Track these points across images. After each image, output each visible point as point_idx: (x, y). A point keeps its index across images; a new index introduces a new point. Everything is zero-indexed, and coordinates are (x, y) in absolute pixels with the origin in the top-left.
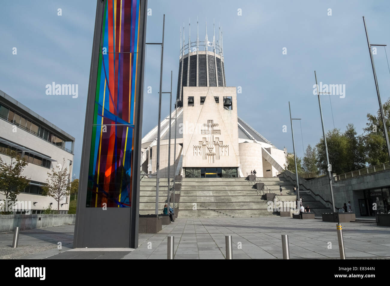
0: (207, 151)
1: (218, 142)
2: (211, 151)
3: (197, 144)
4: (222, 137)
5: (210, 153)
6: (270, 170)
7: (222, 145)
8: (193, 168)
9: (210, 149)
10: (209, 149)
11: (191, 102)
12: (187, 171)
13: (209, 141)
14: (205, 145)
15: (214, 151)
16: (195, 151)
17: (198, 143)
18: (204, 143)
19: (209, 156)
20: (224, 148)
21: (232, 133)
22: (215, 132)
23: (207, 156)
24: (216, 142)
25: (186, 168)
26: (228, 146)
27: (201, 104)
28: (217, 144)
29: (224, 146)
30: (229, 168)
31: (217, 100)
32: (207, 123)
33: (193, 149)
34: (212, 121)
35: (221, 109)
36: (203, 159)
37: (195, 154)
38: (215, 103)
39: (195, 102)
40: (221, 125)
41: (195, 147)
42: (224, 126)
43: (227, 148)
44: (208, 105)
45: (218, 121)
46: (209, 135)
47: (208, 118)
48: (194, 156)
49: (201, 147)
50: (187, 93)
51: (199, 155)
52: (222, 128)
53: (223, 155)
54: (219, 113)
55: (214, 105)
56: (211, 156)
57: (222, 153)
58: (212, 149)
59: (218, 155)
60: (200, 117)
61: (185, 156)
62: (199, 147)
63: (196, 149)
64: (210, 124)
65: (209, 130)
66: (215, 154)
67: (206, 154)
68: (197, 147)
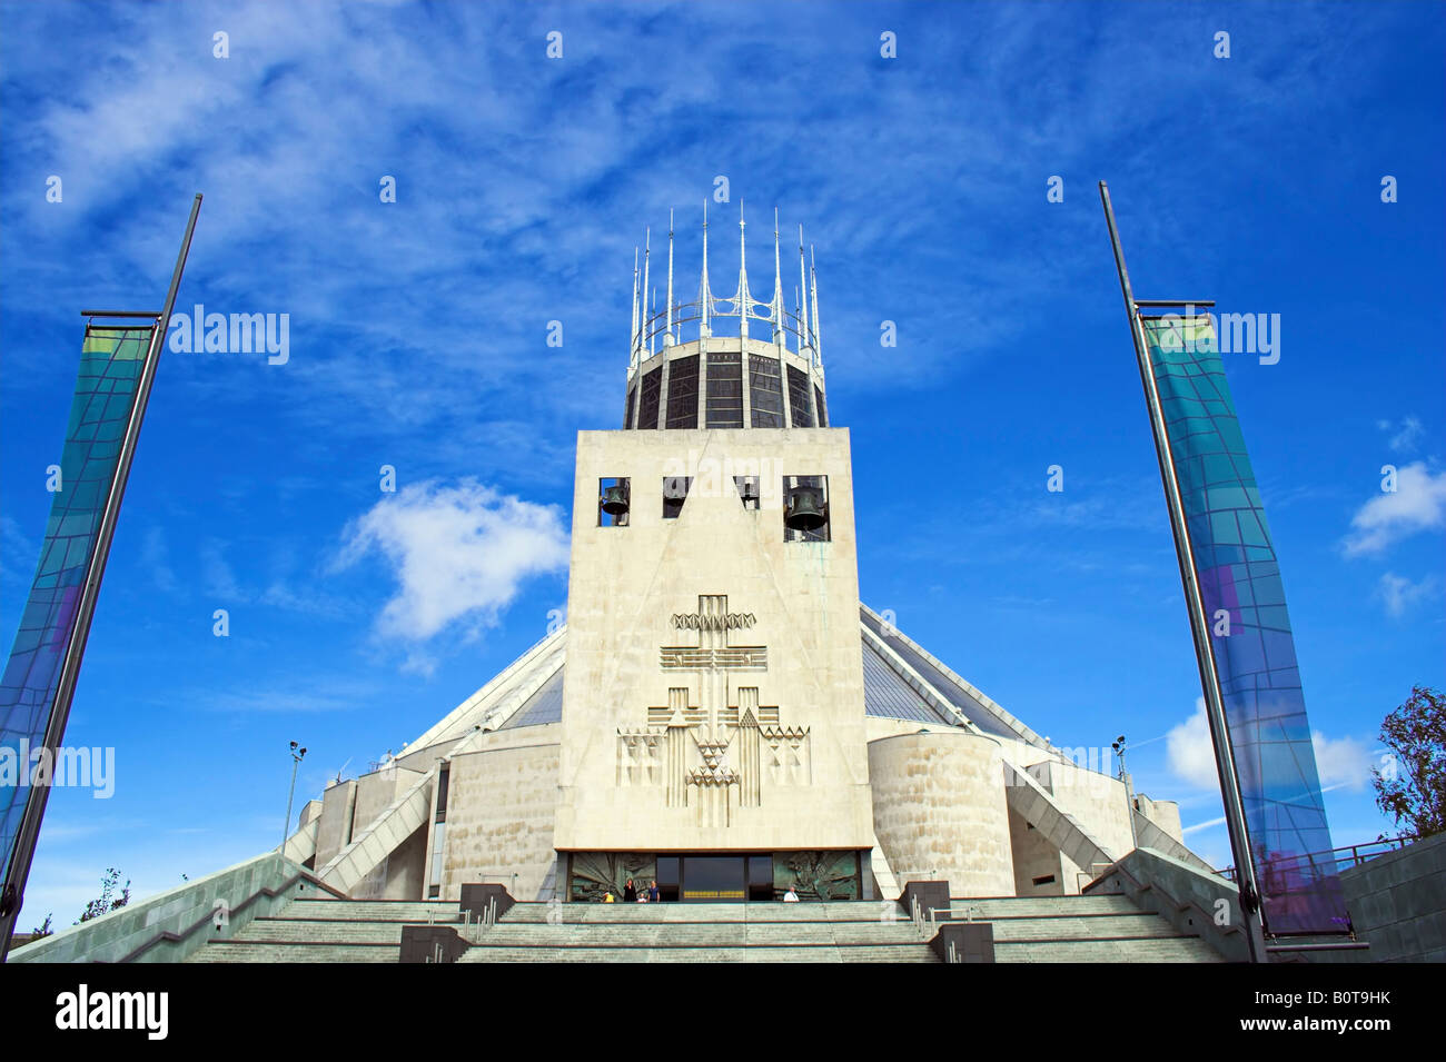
0: (695, 764)
1: (755, 711)
2: (713, 762)
3: (639, 722)
4: (770, 685)
5: (708, 772)
6: (1050, 879)
7: (774, 729)
8: (613, 856)
9: (708, 752)
10: (701, 747)
11: (615, 505)
12: (576, 871)
13: (705, 708)
14: (683, 728)
15: (729, 763)
16: (627, 761)
17: (645, 715)
18: (678, 719)
19: (704, 788)
20: (783, 744)
21: (827, 663)
22: (737, 657)
23: (693, 787)
24: (742, 712)
25: (575, 858)
26: (805, 731)
27: (666, 515)
28: (749, 722)
29: (784, 730)
30: (814, 858)
31: (749, 496)
32: (692, 609)
33: (614, 747)
34: (722, 598)
35: (773, 540)
36: (668, 807)
37: (625, 774)
38: (738, 510)
39: (636, 503)
40: (770, 618)
41: (626, 739)
42: (786, 625)
43: (803, 743)
44: (703, 520)
45: (755, 598)
46: (706, 676)
47: (699, 586)
48: (618, 785)
49: (657, 738)
50: (595, 461)
51: (647, 781)
52: (776, 634)
53: (783, 781)
54: (761, 560)
55: (734, 521)
56: (715, 788)
57: (773, 769)
58: (719, 751)
59: (749, 786)
60: (661, 578)
61: (572, 787)
62: (647, 739)
63: (630, 752)
64: (713, 616)
65: (705, 647)
66: (737, 776)
67: (687, 778)
68: (636, 739)
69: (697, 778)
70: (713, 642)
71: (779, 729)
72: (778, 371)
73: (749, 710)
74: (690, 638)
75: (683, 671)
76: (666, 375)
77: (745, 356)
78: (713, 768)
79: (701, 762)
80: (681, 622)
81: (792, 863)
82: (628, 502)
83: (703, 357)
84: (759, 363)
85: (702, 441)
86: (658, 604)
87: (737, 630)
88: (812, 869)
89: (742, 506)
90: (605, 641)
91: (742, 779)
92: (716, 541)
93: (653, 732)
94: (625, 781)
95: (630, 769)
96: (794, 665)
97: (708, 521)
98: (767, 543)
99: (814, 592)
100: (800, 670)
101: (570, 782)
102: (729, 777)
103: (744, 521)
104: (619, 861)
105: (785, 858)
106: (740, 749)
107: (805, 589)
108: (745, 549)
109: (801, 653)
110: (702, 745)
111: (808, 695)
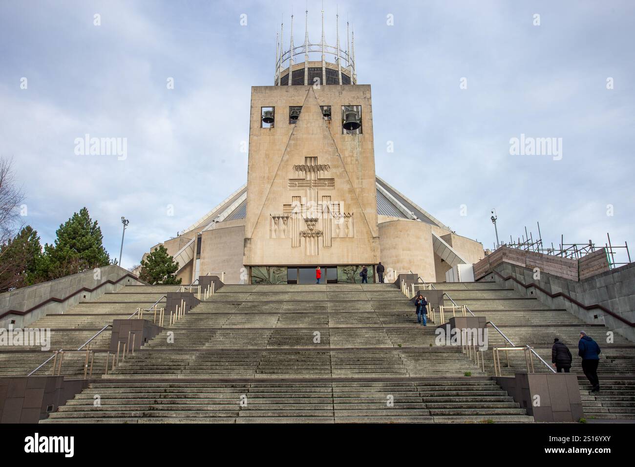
0: (303, 227)
2: (312, 227)
3: (280, 212)
4: (336, 195)
5: (309, 232)
8: (268, 267)
9: (309, 223)
11: (268, 119)
15: (319, 227)
16: (274, 227)
17: (282, 208)
19: (308, 238)
21: (360, 186)
22: (320, 182)
25: (253, 268)
26: (351, 214)
27: (290, 123)
30: (355, 268)
31: (327, 114)
32: (302, 163)
33: (268, 221)
34: (315, 158)
35: (337, 134)
36: (292, 247)
37: (273, 233)
38: (322, 120)
39: (278, 118)
40: (336, 167)
41: (274, 218)
42: (343, 170)
43: (350, 219)
44: (307, 125)
45: (329, 158)
46: (308, 191)
47: (305, 153)
48: (271, 237)
49: (287, 218)
50: (259, 100)
51: (283, 236)
52: (338, 174)
53: (341, 235)
54: (332, 142)
55: (320, 125)
56: (312, 238)
57: (337, 231)
58: (314, 223)
59: (327, 237)
60: (288, 149)
61: (250, 239)
62: (283, 218)
63: (275, 223)
64: (311, 165)
65: (308, 179)
66: (322, 234)
67: (300, 234)
68: (279, 218)
69: (304, 234)
70: (311, 177)
72: (337, 75)
74: (301, 174)
75: (298, 190)
76: (290, 77)
77: (324, 69)
78: (311, 230)
79: (306, 228)
80: (299, 168)
81: (345, 270)
82: (274, 118)
83: (306, 70)
84: (330, 72)
85: (306, 91)
86: (287, 161)
87: (322, 172)
88: (354, 273)
89: (324, 119)
90: (264, 177)
91: (324, 234)
92: (313, 134)
93: (286, 215)
94: (274, 236)
95: (275, 231)
96: (346, 187)
97: (309, 125)
98: (335, 134)
99: (355, 155)
100: (349, 189)
101: (250, 237)
102: (319, 234)
103: (325, 125)
104: (272, 270)
105: (343, 268)
106: (323, 222)
107: (351, 154)
108: (325, 137)
109: (350, 182)
110: (307, 220)
111: (352, 199)
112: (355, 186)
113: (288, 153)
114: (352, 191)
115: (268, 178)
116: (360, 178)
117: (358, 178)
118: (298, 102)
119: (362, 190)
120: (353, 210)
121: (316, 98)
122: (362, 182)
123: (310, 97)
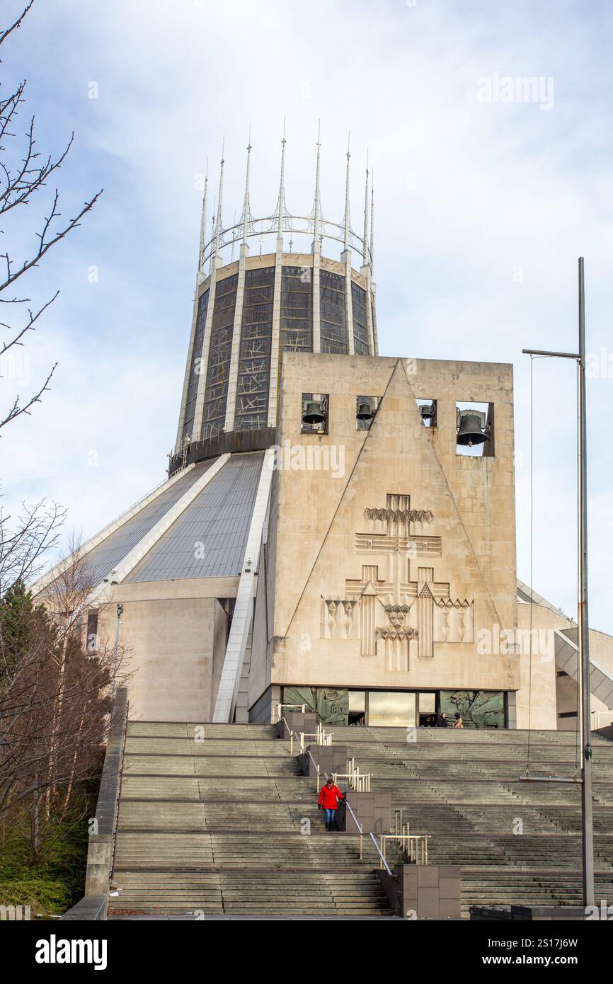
0: (381, 620)
1: (431, 586)
2: (398, 622)
3: (340, 592)
4: (443, 566)
5: (394, 630)
7: (446, 599)
8: (316, 689)
9: (394, 614)
11: (316, 416)
12: (287, 699)
13: (391, 581)
14: (374, 596)
15: (411, 621)
16: (328, 619)
17: (343, 585)
18: (370, 590)
19: (390, 641)
20: (452, 610)
21: (488, 552)
22: (415, 543)
23: (381, 642)
24: (420, 587)
25: (285, 689)
26: (470, 602)
27: (359, 429)
28: (426, 594)
29: (454, 601)
30: (471, 695)
31: (427, 414)
32: (382, 504)
33: (318, 608)
34: (407, 498)
35: (448, 453)
36: (361, 655)
37: (327, 628)
38: (420, 426)
39: (334, 416)
40: (444, 515)
41: (328, 602)
42: (457, 521)
43: (468, 611)
44: (391, 433)
45: (432, 498)
46: (392, 557)
47: (389, 486)
48: (322, 637)
49: (353, 603)
50: (298, 379)
51: (344, 636)
52: (448, 528)
53: (451, 639)
54: (438, 469)
55: (417, 435)
56: (397, 641)
57: (444, 630)
58: (402, 614)
59: (425, 640)
60: (355, 478)
61: (285, 638)
62: (345, 603)
63: (330, 612)
64: (398, 511)
65: (392, 535)
66: (417, 634)
67: (377, 633)
68: (337, 603)
69: (384, 634)
70: (398, 530)
71: (450, 600)
73: (426, 585)
74: (380, 526)
75: (374, 554)
78: (397, 627)
79: (388, 623)
80: (375, 514)
81: (455, 698)
82: (328, 414)
85: (390, 367)
86: (354, 499)
87: (417, 523)
88: (470, 705)
89: (423, 424)
90: (309, 527)
91: (420, 635)
92: (402, 452)
93: (350, 599)
94: (327, 634)
95: (331, 625)
96: (462, 553)
97: (395, 434)
98: (442, 455)
99: (479, 496)
100: (467, 556)
101: (282, 635)
102: (410, 634)
103: (425, 437)
104: (321, 693)
105: (449, 695)
106: (418, 614)
107: (472, 493)
108: (424, 460)
109: (468, 544)
110: (388, 610)
111: (473, 575)
112: (479, 552)
113: (355, 485)
114: (472, 560)
115: (317, 530)
116: (488, 538)
117: (484, 539)
118: (374, 389)
119: (491, 559)
120: (475, 595)
121: (408, 383)
122: (491, 545)
123: (397, 381)
